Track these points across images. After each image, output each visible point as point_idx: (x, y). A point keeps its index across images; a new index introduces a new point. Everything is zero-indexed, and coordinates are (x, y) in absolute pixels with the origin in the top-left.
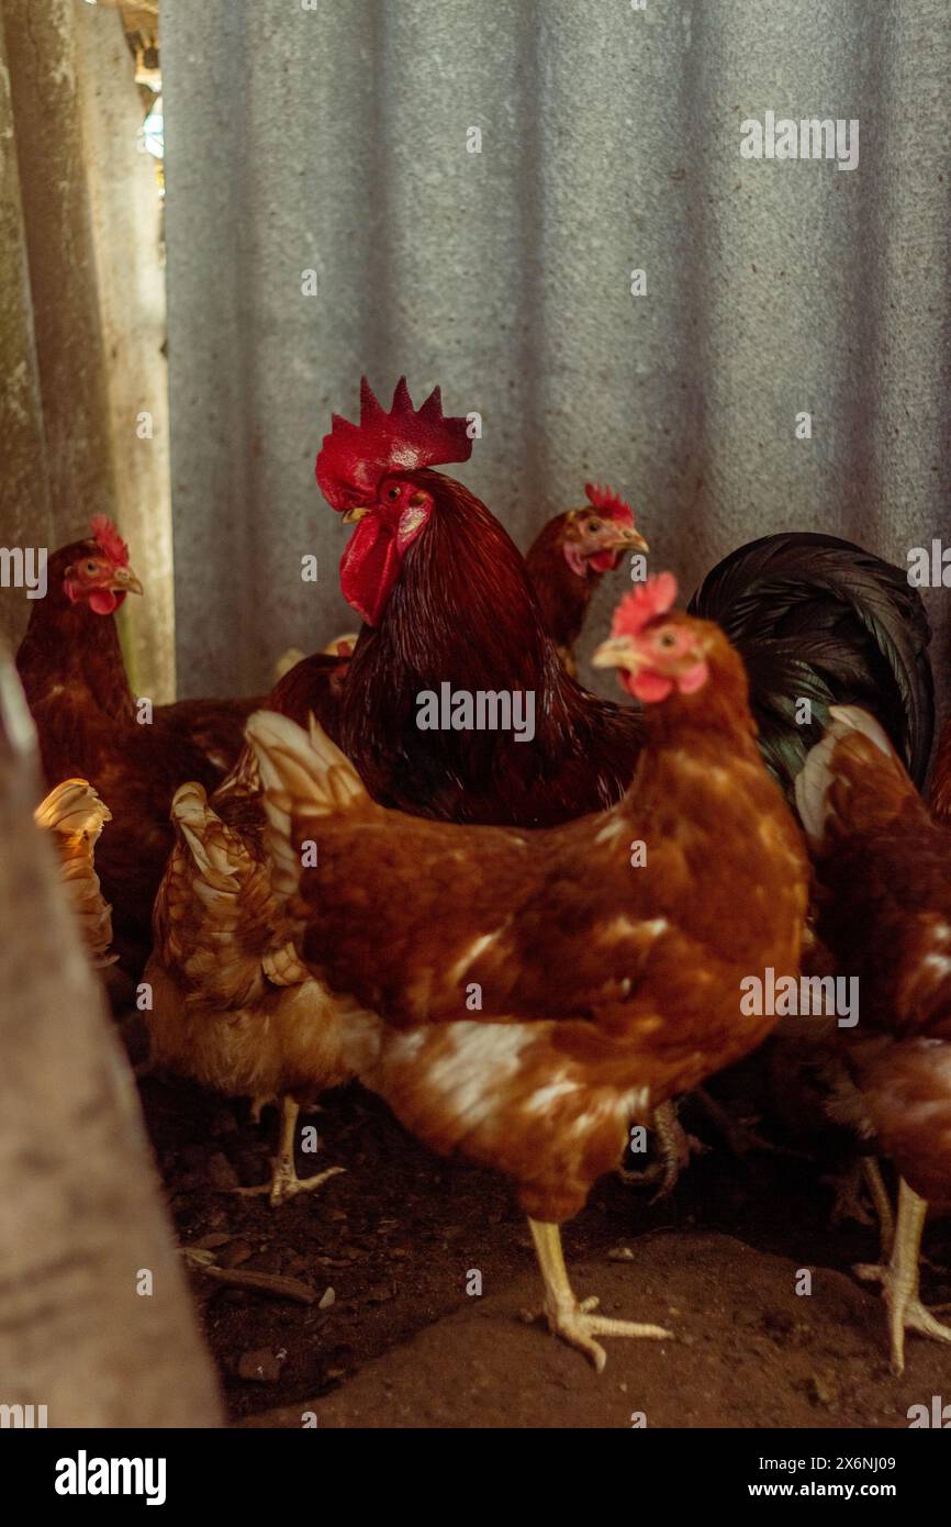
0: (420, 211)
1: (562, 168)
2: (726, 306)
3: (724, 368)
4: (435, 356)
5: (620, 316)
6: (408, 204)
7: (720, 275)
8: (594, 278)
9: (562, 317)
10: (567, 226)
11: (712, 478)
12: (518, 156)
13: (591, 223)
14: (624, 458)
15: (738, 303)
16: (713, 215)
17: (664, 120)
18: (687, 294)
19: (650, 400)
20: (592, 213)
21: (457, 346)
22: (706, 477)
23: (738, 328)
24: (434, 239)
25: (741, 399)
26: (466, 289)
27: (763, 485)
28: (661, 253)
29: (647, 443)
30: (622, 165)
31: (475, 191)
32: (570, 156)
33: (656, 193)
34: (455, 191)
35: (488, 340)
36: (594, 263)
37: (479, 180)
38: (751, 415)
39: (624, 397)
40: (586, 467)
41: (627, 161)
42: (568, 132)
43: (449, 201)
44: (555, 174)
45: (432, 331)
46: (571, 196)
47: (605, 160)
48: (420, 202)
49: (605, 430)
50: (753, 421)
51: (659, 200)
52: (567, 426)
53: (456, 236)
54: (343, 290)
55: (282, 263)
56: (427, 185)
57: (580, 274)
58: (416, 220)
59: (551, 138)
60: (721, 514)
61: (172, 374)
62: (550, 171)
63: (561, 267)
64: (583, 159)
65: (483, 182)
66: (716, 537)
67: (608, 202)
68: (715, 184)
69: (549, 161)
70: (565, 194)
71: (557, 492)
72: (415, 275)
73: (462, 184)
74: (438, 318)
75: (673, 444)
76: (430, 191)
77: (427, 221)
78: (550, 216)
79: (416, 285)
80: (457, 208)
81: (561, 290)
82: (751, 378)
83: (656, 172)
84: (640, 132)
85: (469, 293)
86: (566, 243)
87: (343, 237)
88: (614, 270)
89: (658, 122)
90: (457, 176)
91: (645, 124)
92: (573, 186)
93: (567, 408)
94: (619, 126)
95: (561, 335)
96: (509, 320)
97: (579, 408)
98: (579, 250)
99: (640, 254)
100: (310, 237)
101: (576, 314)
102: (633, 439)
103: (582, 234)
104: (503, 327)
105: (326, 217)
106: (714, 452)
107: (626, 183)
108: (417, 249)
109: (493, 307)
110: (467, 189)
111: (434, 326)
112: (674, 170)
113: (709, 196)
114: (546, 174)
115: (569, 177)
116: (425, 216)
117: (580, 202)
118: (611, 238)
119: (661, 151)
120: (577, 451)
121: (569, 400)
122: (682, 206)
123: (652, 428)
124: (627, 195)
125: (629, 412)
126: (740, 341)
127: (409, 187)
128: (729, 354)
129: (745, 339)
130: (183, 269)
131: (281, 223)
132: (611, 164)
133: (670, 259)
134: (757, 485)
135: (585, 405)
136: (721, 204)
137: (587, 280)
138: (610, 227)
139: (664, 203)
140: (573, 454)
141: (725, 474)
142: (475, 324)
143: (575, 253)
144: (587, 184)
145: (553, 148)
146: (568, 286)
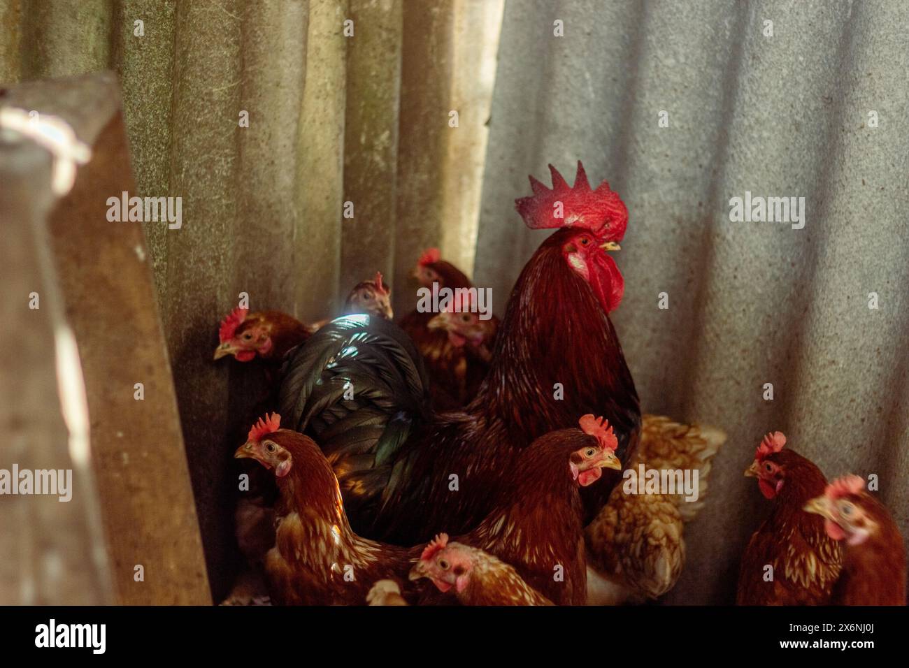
0: (657, 82)
1: (750, 81)
2: (841, 202)
3: (833, 242)
4: (652, 177)
5: (774, 184)
6: (651, 75)
7: (840, 180)
8: (760, 157)
9: (735, 178)
10: (748, 120)
11: (813, 310)
12: (728, 58)
13: (764, 121)
14: (762, 276)
15: (849, 203)
16: (843, 140)
17: (825, 61)
18: (820, 180)
19: (785, 242)
20: (766, 114)
21: (668, 173)
22: (810, 307)
23: (846, 218)
24: (663, 101)
25: (840, 265)
26: (681, 137)
27: (846, 323)
28: (809, 149)
29: (778, 269)
30: (792, 86)
31: (696, 75)
32: (757, 74)
33: (813, 109)
34: (683, 72)
35: (690, 173)
36: (762, 147)
37: (700, 68)
38: (845, 277)
39: (768, 237)
40: (735, 277)
41: (796, 84)
42: (758, 58)
43: (678, 79)
44: (746, 82)
45: (653, 161)
46: (754, 100)
47: (781, 82)
48: (658, 76)
49: (752, 256)
50: (846, 281)
51: (814, 114)
52: (727, 248)
53: (678, 102)
54: (604, 113)
55: (567, 90)
56: (664, 66)
57: (752, 153)
58: (654, 87)
59: (747, 59)
60: (815, 336)
61: (491, 137)
62: (743, 80)
63: (740, 145)
64: (765, 78)
65: (703, 69)
66: (809, 349)
67: (778, 109)
68: (848, 120)
69: (744, 74)
70: (750, 98)
71: (715, 289)
72: (647, 122)
73: (688, 69)
74: (658, 154)
75: (796, 273)
76: (665, 70)
77: (661, 89)
78: (739, 109)
79: (647, 129)
80: (682, 84)
81: (737, 160)
82: (850, 253)
83: (814, 94)
84: (807, 66)
85: (683, 140)
86: (746, 130)
87: (609, 79)
88: (775, 154)
89: (821, 62)
90: (685, 63)
91: (812, 61)
92: (756, 94)
93: (729, 237)
94: (794, 60)
95: (733, 189)
96: (705, 162)
97: (738, 238)
98: (753, 137)
99: (795, 146)
100: (588, 76)
101: (745, 178)
102: (770, 265)
103: (757, 127)
104: (701, 166)
105: (601, 64)
106: (817, 294)
107: (792, 98)
108: (651, 106)
109: (696, 152)
110: (692, 73)
111: (656, 158)
112: (826, 96)
113: (843, 126)
114: (741, 81)
115: (755, 88)
116: (660, 85)
117: (759, 105)
118: (776, 133)
119: (819, 82)
120: (731, 265)
121: (732, 232)
122: (827, 121)
123: (784, 260)
124: (792, 106)
125: (770, 246)
126: (846, 228)
127: (653, 64)
128: (837, 233)
129: (850, 227)
130: (507, 72)
131: (569, 63)
132: (784, 85)
133: (814, 154)
134: (842, 322)
135: (741, 237)
136: (849, 134)
137: (755, 158)
138: (777, 125)
139: (816, 116)
140: (729, 268)
141: (822, 311)
142: (683, 161)
143: (751, 138)
144: (766, 95)
145: (747, 66)
146: (742, 158)
